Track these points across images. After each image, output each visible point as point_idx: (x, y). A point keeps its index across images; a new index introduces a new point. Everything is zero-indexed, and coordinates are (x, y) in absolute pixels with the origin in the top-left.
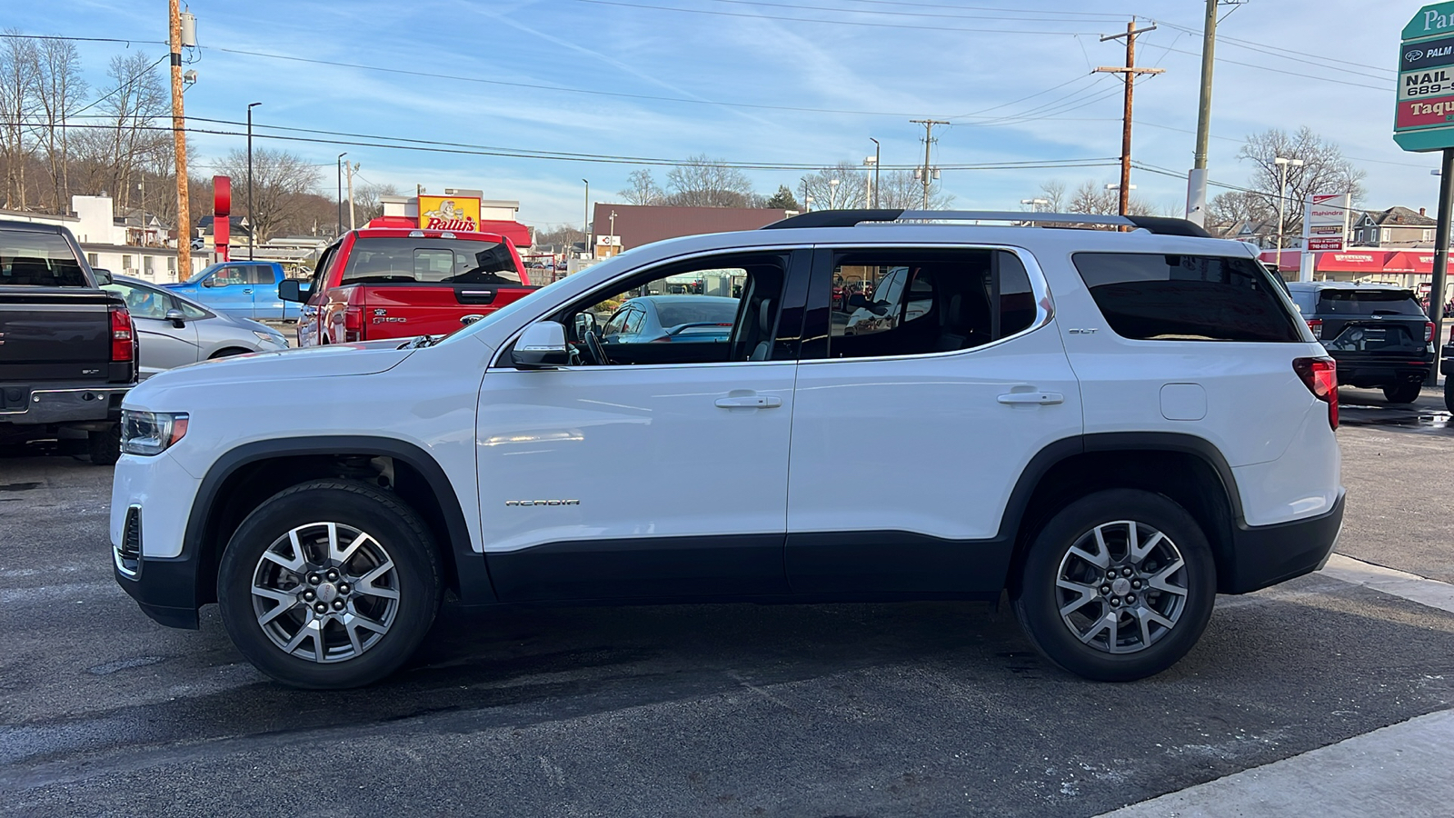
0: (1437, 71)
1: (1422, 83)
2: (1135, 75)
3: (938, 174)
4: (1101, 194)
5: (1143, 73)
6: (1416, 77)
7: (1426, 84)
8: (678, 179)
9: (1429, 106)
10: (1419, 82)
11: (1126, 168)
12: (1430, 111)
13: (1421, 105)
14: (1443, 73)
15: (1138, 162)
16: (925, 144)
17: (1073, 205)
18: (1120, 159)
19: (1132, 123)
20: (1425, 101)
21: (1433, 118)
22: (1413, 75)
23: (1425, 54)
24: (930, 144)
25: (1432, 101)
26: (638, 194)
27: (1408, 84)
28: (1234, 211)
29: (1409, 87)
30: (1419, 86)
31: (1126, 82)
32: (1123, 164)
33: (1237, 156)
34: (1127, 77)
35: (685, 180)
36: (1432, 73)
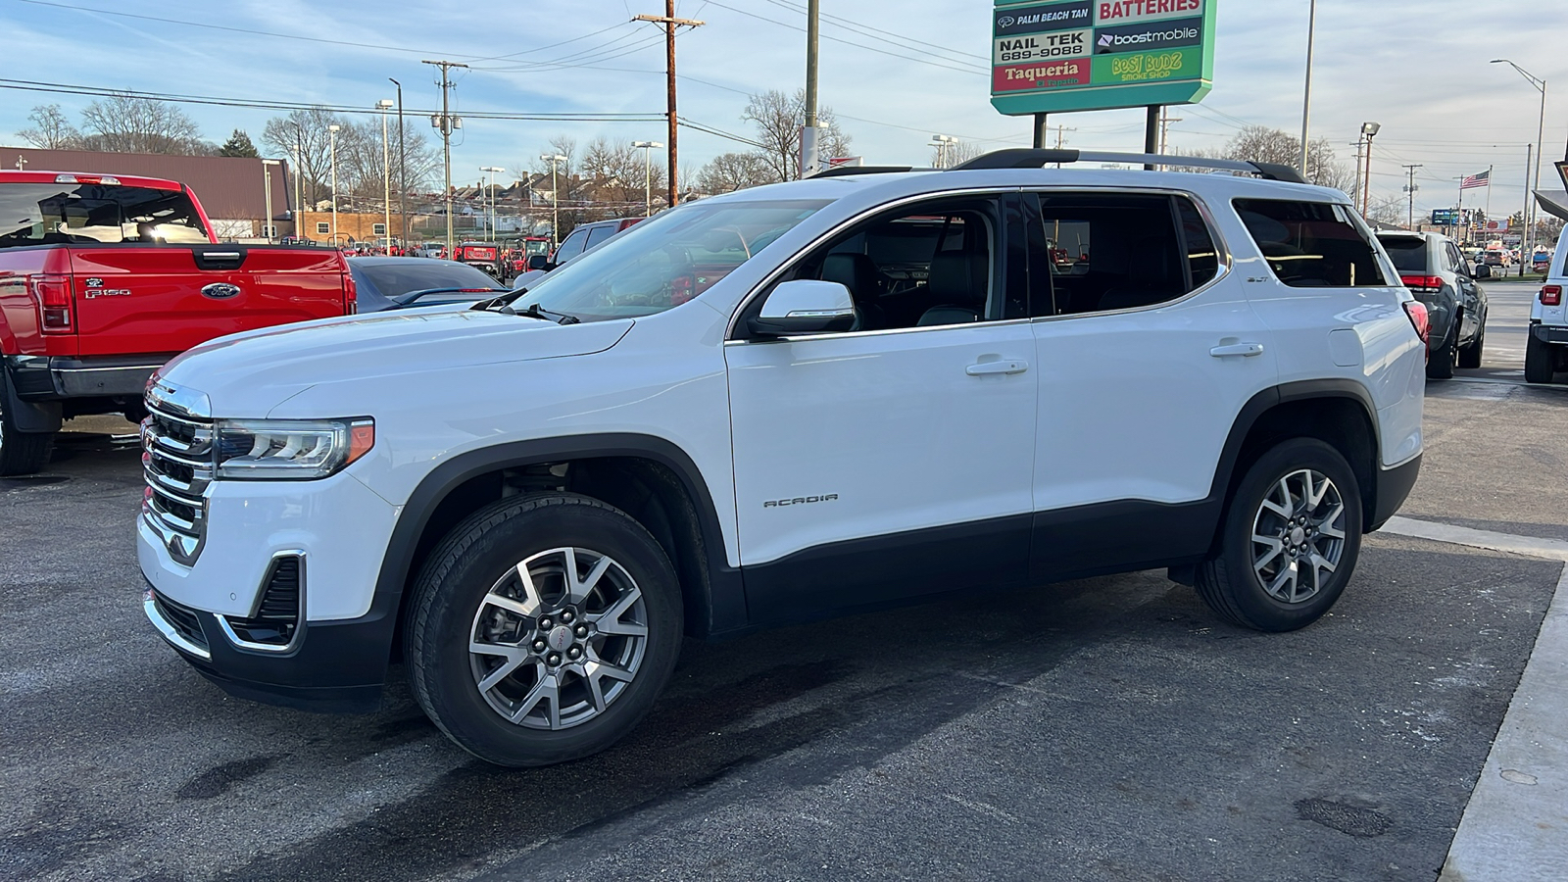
0: (1027, 37)
1: (1014, 48)
2: (675, 26)
3: (459, 123)
4: (614, 153)
5: (684, 24)
6: (1009, 43)
7: (1018, 50)
8: (97, 118)
9: (1022, 71)
10: (1012, 47)
11: (673, 124)
12: (1022, 77)
13: (1015, 70)
14: (1032, 40)
15: (684, 119)
16: (442, 88)
17: (585, 163)
18: (666, 115)
19: (676, 77)
20: (1019, 67)
21: (1024, 84)
22: (1006, 41)
23: (1016, 21)
24: (448, 89)
25: (1024, 67)
26: (45, 136)
27: (1002, 49)
28: (733, 172)
29: (1003, 52)
30: (1011, 51)
31: (668, 33)
32: (669, 120)
33: (742, 117)
34: (668, 27)
35: (108, 120)
36: (1023, 40)
